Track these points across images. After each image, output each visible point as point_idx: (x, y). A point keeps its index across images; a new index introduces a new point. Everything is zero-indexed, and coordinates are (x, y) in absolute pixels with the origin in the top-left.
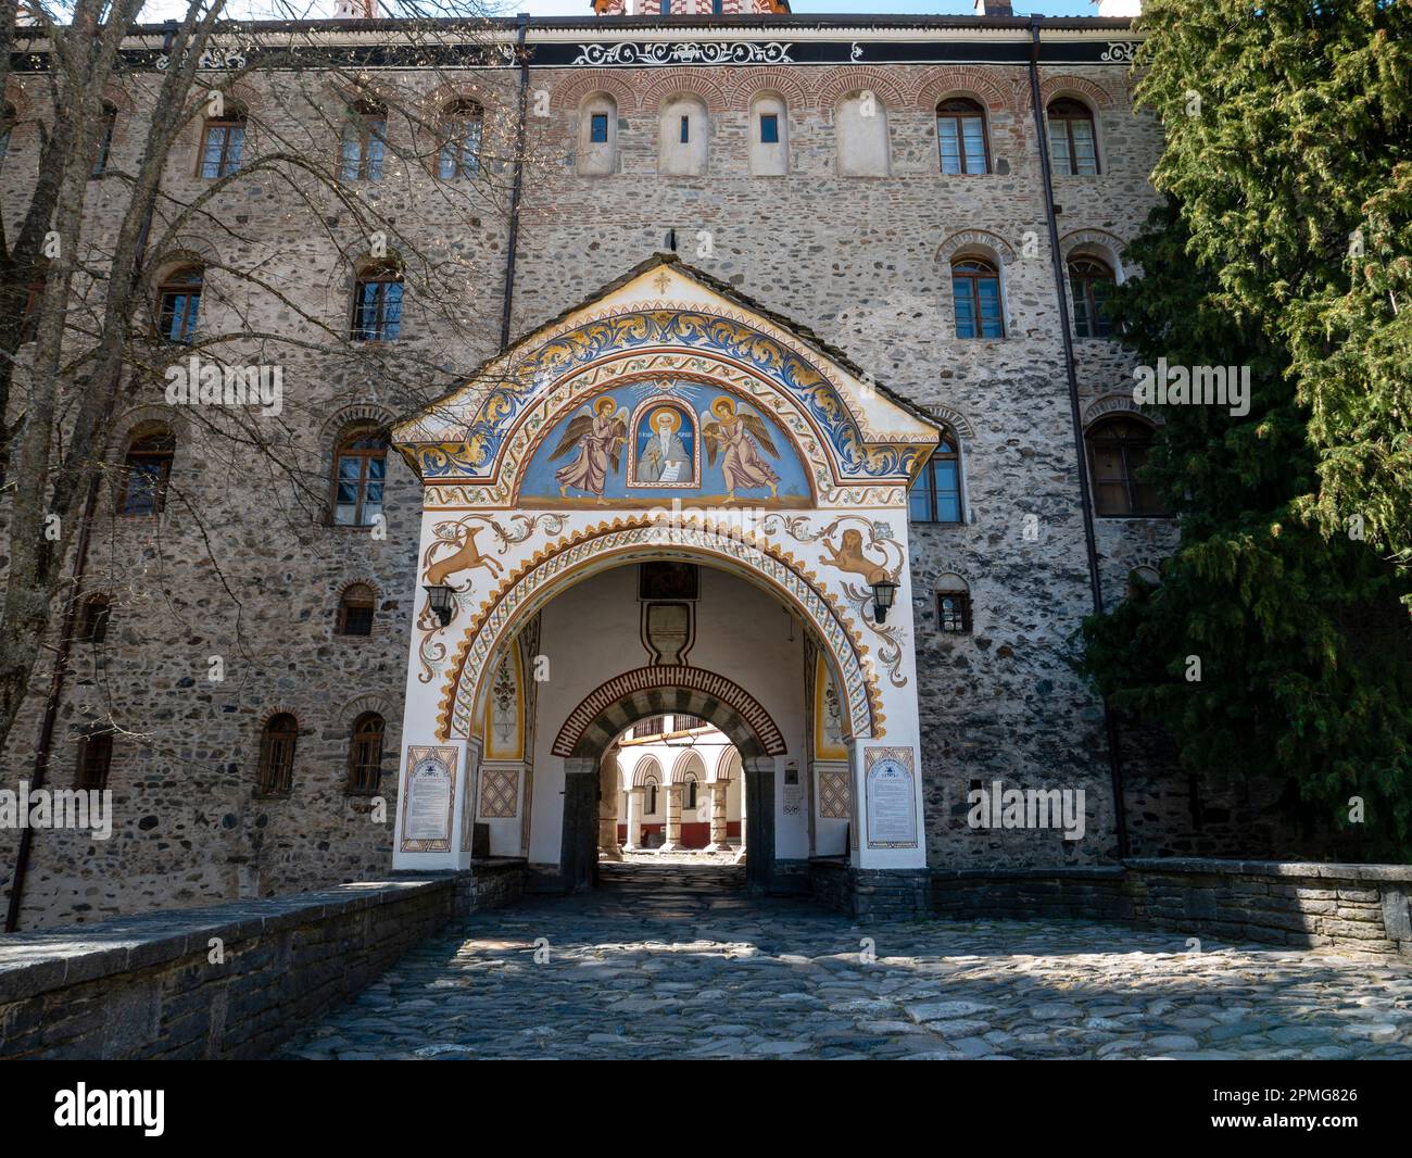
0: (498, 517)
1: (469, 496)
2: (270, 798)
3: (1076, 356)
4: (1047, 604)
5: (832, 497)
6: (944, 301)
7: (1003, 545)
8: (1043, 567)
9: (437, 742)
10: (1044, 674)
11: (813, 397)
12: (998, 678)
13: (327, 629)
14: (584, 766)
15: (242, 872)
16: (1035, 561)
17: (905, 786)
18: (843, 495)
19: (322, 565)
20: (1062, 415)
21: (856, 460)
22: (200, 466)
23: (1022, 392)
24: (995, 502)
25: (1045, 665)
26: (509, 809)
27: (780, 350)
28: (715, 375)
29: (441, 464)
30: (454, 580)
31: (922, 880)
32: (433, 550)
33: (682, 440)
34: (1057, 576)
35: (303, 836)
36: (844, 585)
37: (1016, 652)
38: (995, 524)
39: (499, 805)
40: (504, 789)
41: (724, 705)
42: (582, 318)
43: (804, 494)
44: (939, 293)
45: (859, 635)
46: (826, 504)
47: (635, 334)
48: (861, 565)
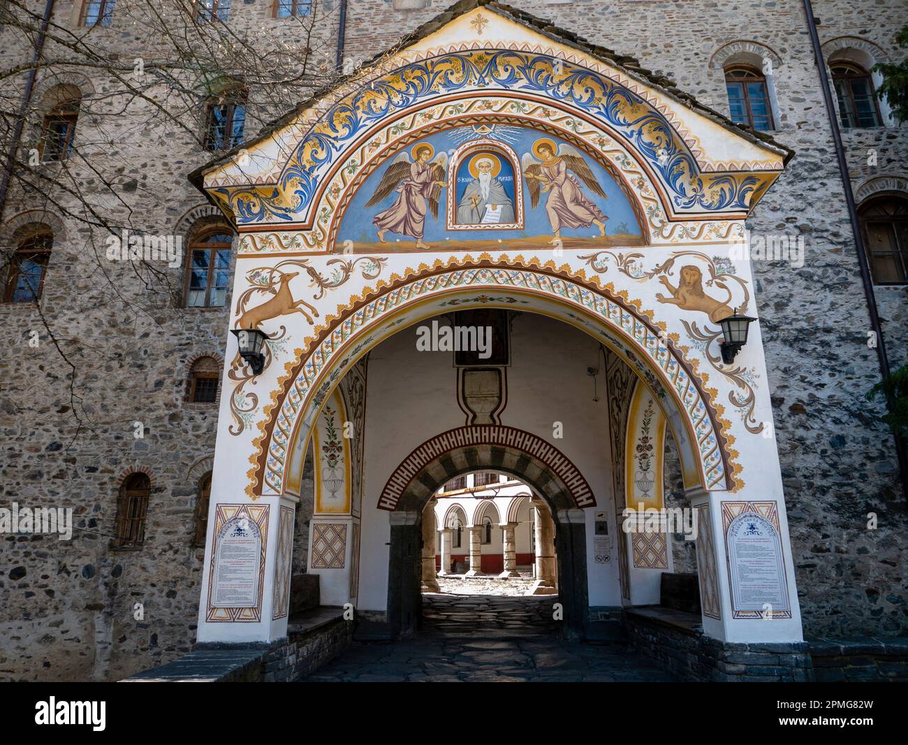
0: (314, 262)
1: (284, 242)
2: (126, 550)
3: (845, 144)
4: (834, 365)
5: (666, 233)
6: (720, 100)
7: (788, 311)
8: (828, 331)
9: (247, 499)
10: (836, 430)
11: (640, 133)
12: (793, 433)
13: (177, 397)
14: (408, 518)
15: (99, 618)
16: (820, 325)
17: (771, 545)
18: (678, 230)
19: (174, 341)
20: (835, 195)
21: (690, 193)
22: (73, 259)
23: (796, 176)
24: (778, 273)
25: (836, 421)
26: (338, 561)
27: (603, 85)
28: (535, 116)
29: (256, 210)
30: (267, 327)
31: (800, 657)
32: (246, 297)
33: (502, 183)
34: (841, 339)
35: (153, 585)
36: (686, 323)
37: (808, 409)
38: (780, 292)
39: (328, 557)
40: (333, 541)
41: (536, 461)
42: (399, 60)
43: (635, 232)
44: (715, 94)
45: (706, 377)
46: (660, 240)
47: (452, 78)
48: (703, 302)
